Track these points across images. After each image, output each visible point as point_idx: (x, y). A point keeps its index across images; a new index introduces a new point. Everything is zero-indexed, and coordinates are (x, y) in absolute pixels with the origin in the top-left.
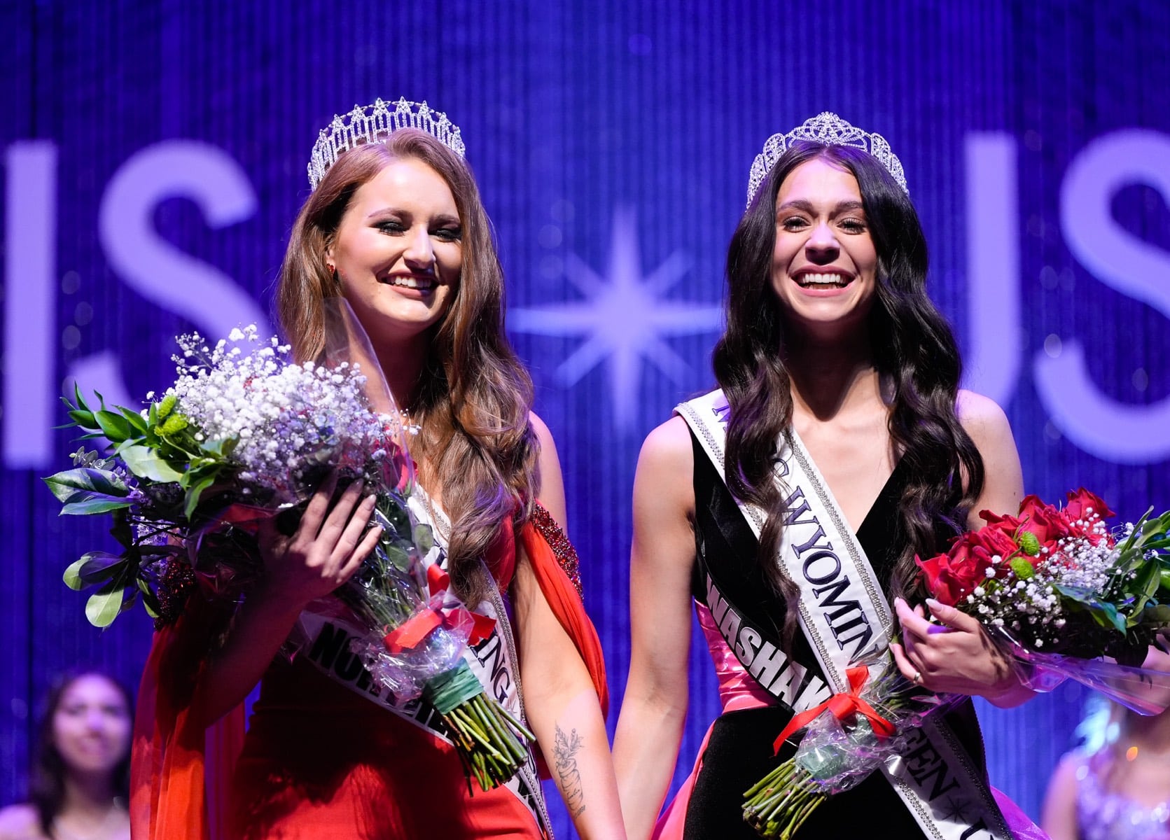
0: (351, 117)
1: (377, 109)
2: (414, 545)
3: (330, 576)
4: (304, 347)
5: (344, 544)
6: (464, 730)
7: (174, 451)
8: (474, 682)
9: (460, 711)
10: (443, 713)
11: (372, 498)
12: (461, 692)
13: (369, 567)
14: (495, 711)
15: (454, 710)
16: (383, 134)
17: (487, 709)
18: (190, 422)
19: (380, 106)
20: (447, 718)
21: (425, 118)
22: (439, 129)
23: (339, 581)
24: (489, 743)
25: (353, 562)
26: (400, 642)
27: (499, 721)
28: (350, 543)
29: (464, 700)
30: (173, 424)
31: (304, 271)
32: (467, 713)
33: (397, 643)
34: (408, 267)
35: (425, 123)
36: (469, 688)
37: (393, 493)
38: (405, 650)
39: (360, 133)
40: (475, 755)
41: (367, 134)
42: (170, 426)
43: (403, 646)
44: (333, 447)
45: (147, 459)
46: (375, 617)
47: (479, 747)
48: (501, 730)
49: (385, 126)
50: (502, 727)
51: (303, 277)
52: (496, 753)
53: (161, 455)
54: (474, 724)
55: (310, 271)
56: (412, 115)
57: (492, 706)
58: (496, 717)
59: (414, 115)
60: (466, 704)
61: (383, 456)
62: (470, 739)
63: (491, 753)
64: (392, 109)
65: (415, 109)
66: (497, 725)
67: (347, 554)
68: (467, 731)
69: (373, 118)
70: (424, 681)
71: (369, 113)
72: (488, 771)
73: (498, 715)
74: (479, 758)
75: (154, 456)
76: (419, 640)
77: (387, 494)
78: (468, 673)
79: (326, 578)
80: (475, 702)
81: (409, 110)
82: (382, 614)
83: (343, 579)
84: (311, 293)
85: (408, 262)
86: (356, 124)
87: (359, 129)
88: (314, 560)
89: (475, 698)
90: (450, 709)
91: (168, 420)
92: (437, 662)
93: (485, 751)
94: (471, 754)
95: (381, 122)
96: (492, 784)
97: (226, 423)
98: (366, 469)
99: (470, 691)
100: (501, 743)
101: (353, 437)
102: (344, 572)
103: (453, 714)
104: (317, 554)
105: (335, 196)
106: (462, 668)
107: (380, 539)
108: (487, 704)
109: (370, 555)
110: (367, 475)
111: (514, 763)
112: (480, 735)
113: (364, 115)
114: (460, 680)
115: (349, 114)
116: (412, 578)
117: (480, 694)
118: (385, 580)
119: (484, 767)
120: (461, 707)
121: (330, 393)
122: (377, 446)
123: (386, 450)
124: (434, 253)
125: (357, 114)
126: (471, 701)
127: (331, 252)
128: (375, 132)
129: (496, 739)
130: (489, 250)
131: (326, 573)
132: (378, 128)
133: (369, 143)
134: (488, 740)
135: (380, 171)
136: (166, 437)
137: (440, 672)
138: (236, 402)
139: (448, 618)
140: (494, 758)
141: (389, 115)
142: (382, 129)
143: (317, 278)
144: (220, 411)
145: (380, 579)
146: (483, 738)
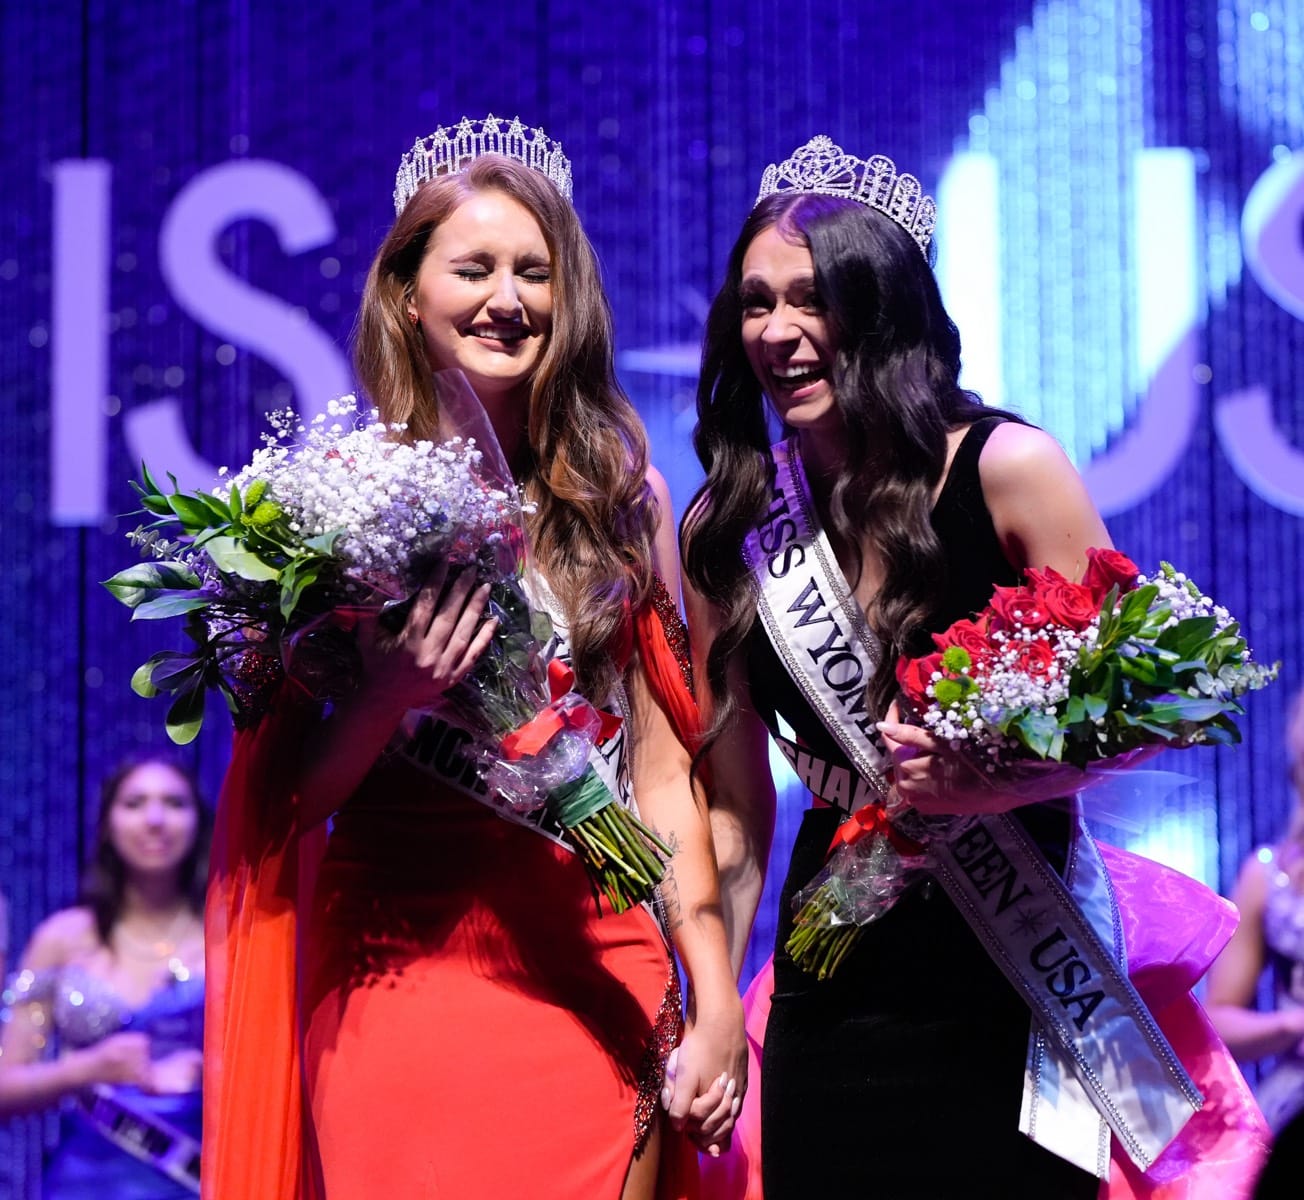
0: (433, 140)
1: (462, 130)
2: (533, 638)
3: (442, 677)
4: (392, 411)
5: (457, 641)
6: (594, 846)
7: (263, 542)
8: (603, 791)
9: (588, 824)
10: (569, 827)
11: (486, 587)
12: (588, 803)
13: (483, 666)
14: (628, 822)
15: (582, 823)
16: (465, 161)
17: (618, 821)
18: (285, 511)
19: (465, 127)
20: (573, 832)
21: (516, 137)
22: (533, 149)
23: (451, 682)
24: (622, 859)
25: (467, 660)
26: (519, 747)
27: (632, 835)
28: (463, 639)
29: (593, 812)
30: (265, 514)
31: (385, 323)
32: (597, 826)
33: (516, 748)
34: (491, 316)
35: (516, 143)
36: (598, 798)
37: (509, 580)
38: (525, 757)
39: (441, 160)
40: (607, 875)
41: (449, 161)
42: (261, 516)
43: (524, 752)
44: (445, 533)
45: (234, 552)
46: (490, 720)
47: (611, 864)
48: (635, 845)
49: (469, 151)
50: (636, 841)
51: (383, 330)
52: (631, 871)
53: (249, 548)
54: (605, 839)
55: (391, 323)
56: (500, 136)
57: (624, 817)
58: (629, 829)
59: (502, 135)
60: (595, 816)
61: (499, 540)
62: (600, 855)
63: (625, 872)
64: (477, 129)
65: (504, 128)
66: (631, 839)
67: (459, 652)
68: (597, 847)
69: (456, 141)
70: (547, 791)
71: (452, 135)
72: (622, 892)
73: (631, 827)
74: (610, 877)
75: (241, 549)
76: (542, 746)
77: (503, 582)
78: (597, 780)
79: (438, 680)
80: (605, 814)
81: (496, 130)
82: (497, 716)
83: (456, 679)
84: (395, 349)
85: (491, 312)
86: (438, 148)
87: (441, 155)
88: (426, 660)
89: (605, 809)
90: (577, 821)
91: (258, 509)
92: (561, 769)
93: (618, 869)
94: (602, 872)
95: (465, 145)
96: (626, 906)
97: (331, 515)
98: (480, 555)
99: (599, 800)
100: (637, 860)
101: (468, 522)
102: (456, 673)
103: (580, 827)
104: (428, 654)
105: (408, 238)
106: (590, 775)
107: (497, 632)
108: (618, 816)
109: (485, 651)
110: (481, 561)
111: (652, 883)
112: (611, 850)
113: (447, 138)
114: (587, 789)
115: (431, 137)
116: (532, 675)
117: (610, 804)
118: (501, 679)
119: (616, 887)
120: (590, 819)
121: (441, 473)
122: (491, 530)
123: (502, 533)
124: (519, 299)
125: (440, 136)
126: (600, 812)
127: (413, 300)
128: (458, 157)
129: (630, 855)
130: (593, 286)
131: (437, 674)
132: (461, 153)
133: (450, 172)
134: (622, 856)
135: (456, 208)
136: (257, 528)
137: (567, 781)
138: (341, 490)
139: (571, 717)
140: (629, 877)
141: (474, 136)
142: (465, 155)
143: (400, 331)
144: (320, 499)
145: (495, 678)
146: (616, 854)
